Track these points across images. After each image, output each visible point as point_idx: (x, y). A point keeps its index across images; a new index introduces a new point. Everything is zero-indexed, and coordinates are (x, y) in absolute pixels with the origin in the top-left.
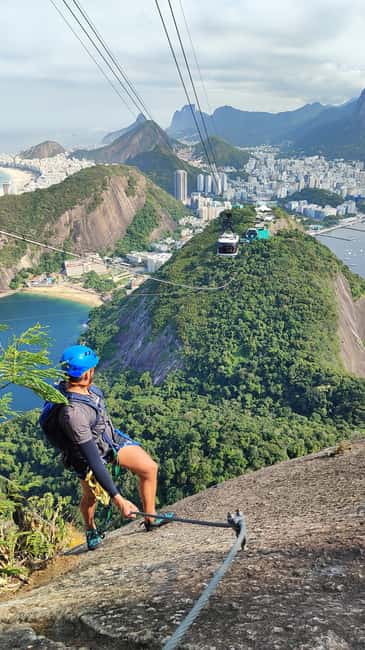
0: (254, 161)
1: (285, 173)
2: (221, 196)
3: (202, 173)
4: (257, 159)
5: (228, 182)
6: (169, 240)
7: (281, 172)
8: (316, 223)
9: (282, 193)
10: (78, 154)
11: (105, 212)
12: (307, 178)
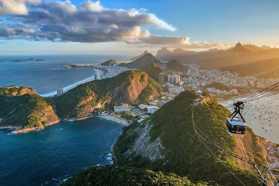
0: (190, 70)
1: (204, 76)
2: (178, 83)
3: (169, 74)
4: (192, 69)
5: (180, 78)
6: (157, 101)
7: (202, 75)
8: (221, 97)
9: (204, 84)
10: (122, 65)
11: (131, 88)
12: (214, 78)
